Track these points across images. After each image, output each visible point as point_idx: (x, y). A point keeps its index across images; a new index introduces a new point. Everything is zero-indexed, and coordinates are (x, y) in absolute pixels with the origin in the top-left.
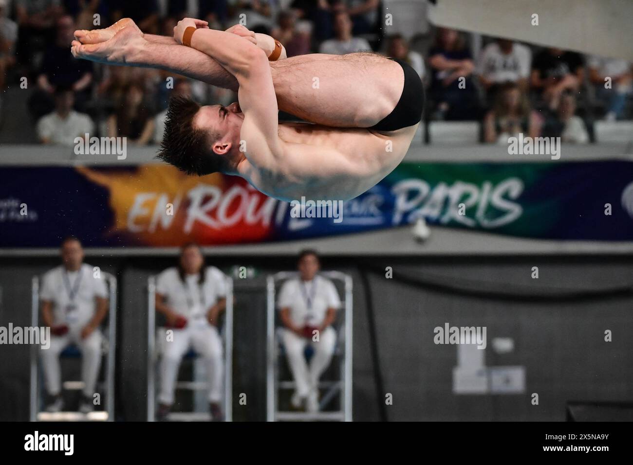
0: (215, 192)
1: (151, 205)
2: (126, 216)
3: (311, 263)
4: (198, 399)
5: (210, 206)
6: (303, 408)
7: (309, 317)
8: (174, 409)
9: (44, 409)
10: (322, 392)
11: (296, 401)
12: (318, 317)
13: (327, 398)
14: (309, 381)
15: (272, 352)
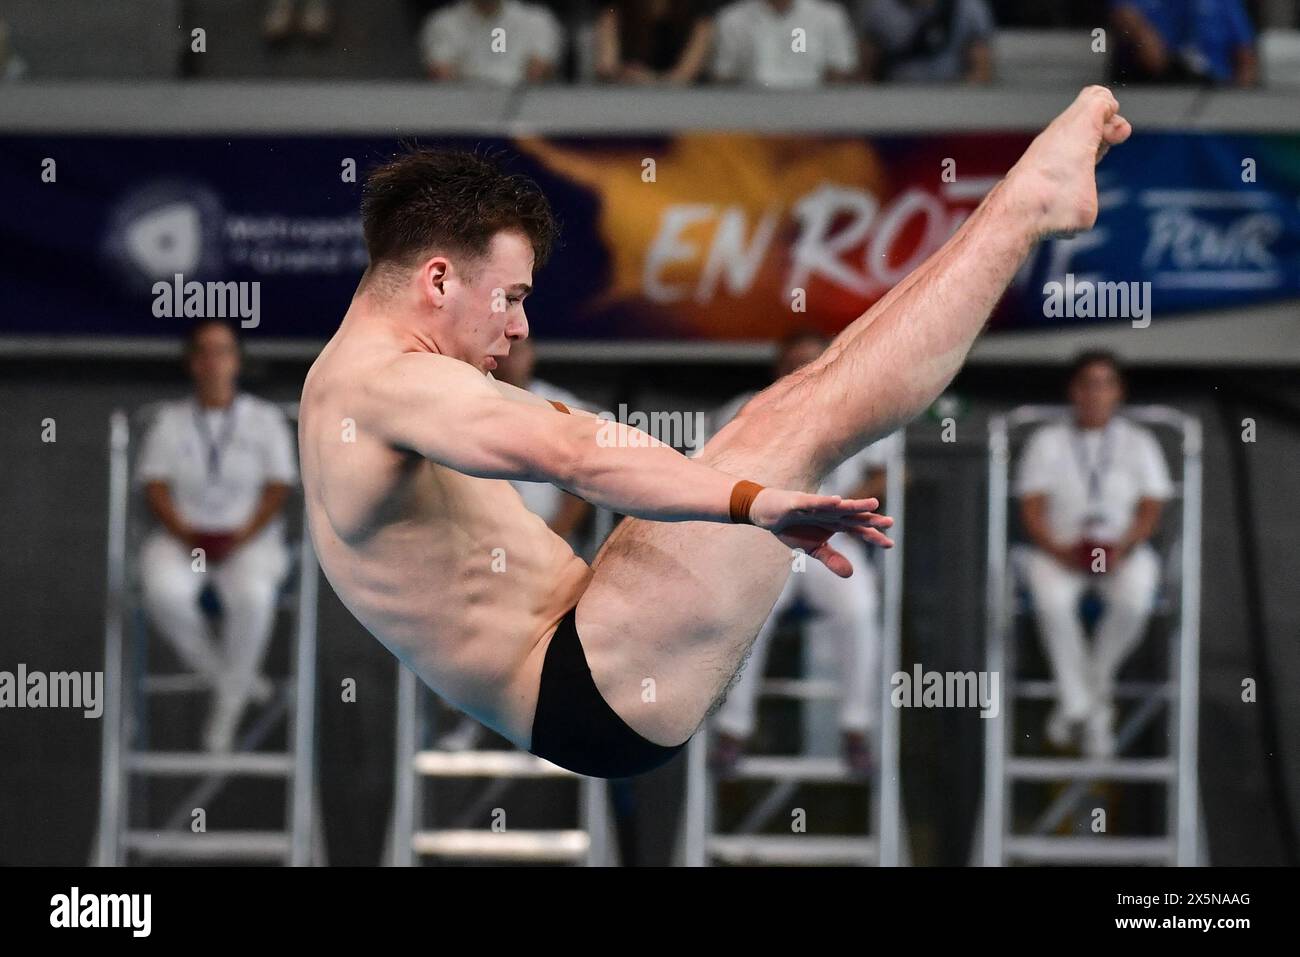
0: (862, 202)
1: (701, 235)
2: (639, 260)
3: (1103, 385)
4: (816, 723)
5: (850, 238)
6: (1075, 749)
7: (1092, 521)
8: (754, 747)
9: (431, 741)
10: (1124, 708)
11: (1058, 731)
12: (1117, 521)
13: (1137, 722)
14: (1090, 681)
15: (1000, 605)
